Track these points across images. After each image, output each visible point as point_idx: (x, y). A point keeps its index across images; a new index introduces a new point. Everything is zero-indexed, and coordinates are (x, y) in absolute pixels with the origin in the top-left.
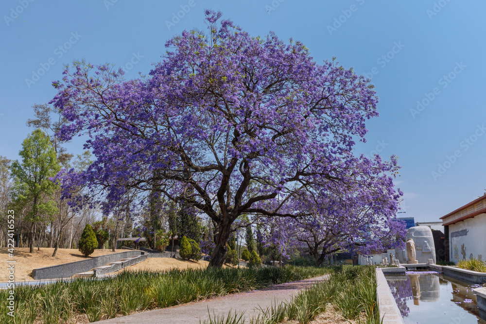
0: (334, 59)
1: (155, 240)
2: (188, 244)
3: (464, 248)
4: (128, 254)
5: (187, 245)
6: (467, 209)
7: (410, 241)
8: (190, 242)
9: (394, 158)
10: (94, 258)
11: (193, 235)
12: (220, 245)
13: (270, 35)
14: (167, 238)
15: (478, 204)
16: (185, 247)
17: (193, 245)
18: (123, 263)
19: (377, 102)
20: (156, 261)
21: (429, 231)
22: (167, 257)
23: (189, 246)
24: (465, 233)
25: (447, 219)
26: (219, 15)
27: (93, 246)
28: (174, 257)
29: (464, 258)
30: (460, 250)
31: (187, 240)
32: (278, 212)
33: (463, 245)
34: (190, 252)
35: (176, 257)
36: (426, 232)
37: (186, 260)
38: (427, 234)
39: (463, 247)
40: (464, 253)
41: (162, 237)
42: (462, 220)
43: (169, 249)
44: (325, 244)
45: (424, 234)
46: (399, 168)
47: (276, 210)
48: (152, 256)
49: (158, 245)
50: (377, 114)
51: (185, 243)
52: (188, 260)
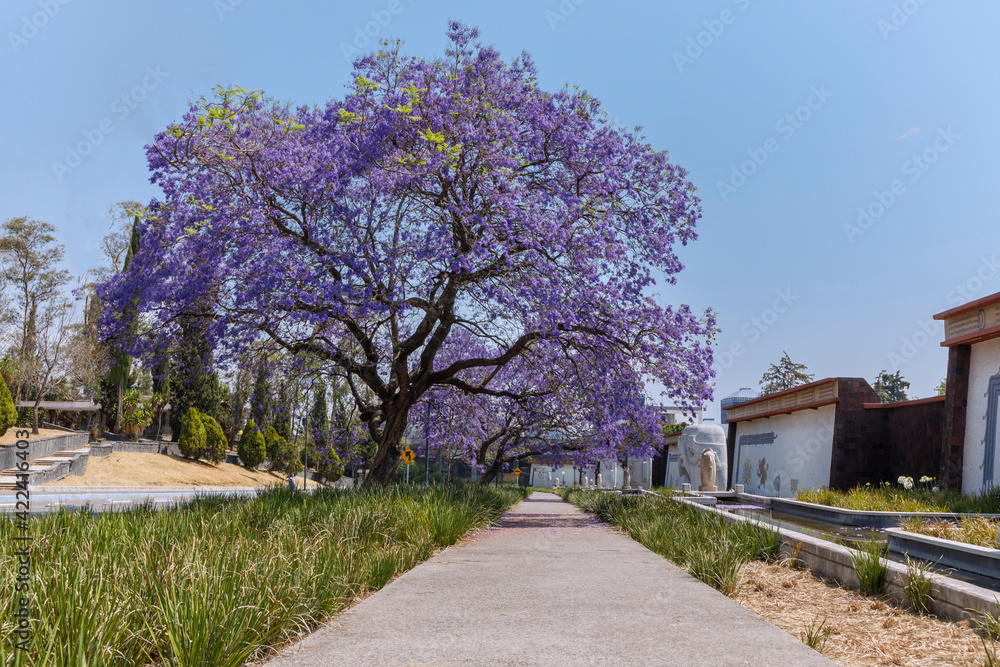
0: (638, 129)
1: (120, 411)
2: (200, 424)
3: (765, 466)
4: (67, 440)
5: (198, 427)
6: (783, 398)
7: (708, 453)
8: (203, 421)
9: (712, 313)
10: (7, 447)
11: (205, 406)
12: (388, 442)
13: (521, 59)
14: (149, 410)
15: (804, 392)
16: (193, 431)
17: (211, 429)
18: (72, 462)
19: (700, 216)
20: (134, 460)
21: (721, 434)
22: (150, 451)
23: (202, 430)
24: (769, 438)
25: (736, 410)
26: (475, 34)
27: (6, 419)
28: (165, 452)
29: (763, 482)
30: (755, 468)
31: (197, 417)
32: (488, 387)
33: (764, 460)
34: (204, 444)
35: (169, 453)
36: (717, 435)
37: (193, 460)
38: (717, 440)
39: (762, 463)
40: (763, 474)
41: (139, 405)
42: (767, 416)
43: (152, 434)
44: (503, 443)
45: (714, 439)
46: (719, 331)
47: (485, 383)
48: (120, 449)
49: (127, 423)
50: (695, 236)
51: (193, 423)
52: (196, 460)
